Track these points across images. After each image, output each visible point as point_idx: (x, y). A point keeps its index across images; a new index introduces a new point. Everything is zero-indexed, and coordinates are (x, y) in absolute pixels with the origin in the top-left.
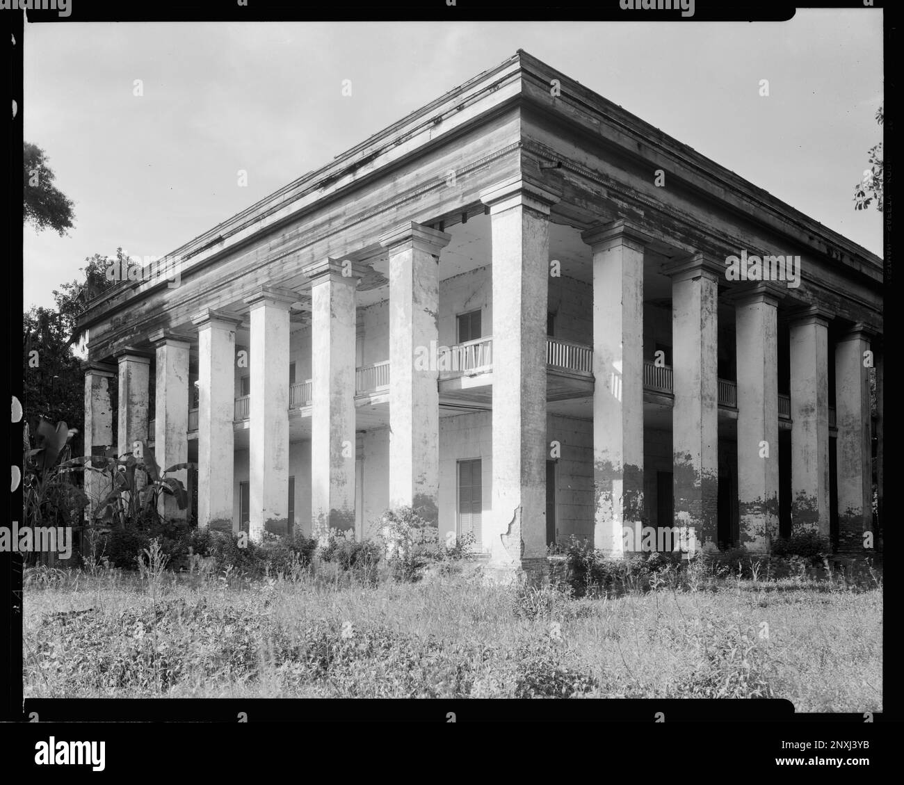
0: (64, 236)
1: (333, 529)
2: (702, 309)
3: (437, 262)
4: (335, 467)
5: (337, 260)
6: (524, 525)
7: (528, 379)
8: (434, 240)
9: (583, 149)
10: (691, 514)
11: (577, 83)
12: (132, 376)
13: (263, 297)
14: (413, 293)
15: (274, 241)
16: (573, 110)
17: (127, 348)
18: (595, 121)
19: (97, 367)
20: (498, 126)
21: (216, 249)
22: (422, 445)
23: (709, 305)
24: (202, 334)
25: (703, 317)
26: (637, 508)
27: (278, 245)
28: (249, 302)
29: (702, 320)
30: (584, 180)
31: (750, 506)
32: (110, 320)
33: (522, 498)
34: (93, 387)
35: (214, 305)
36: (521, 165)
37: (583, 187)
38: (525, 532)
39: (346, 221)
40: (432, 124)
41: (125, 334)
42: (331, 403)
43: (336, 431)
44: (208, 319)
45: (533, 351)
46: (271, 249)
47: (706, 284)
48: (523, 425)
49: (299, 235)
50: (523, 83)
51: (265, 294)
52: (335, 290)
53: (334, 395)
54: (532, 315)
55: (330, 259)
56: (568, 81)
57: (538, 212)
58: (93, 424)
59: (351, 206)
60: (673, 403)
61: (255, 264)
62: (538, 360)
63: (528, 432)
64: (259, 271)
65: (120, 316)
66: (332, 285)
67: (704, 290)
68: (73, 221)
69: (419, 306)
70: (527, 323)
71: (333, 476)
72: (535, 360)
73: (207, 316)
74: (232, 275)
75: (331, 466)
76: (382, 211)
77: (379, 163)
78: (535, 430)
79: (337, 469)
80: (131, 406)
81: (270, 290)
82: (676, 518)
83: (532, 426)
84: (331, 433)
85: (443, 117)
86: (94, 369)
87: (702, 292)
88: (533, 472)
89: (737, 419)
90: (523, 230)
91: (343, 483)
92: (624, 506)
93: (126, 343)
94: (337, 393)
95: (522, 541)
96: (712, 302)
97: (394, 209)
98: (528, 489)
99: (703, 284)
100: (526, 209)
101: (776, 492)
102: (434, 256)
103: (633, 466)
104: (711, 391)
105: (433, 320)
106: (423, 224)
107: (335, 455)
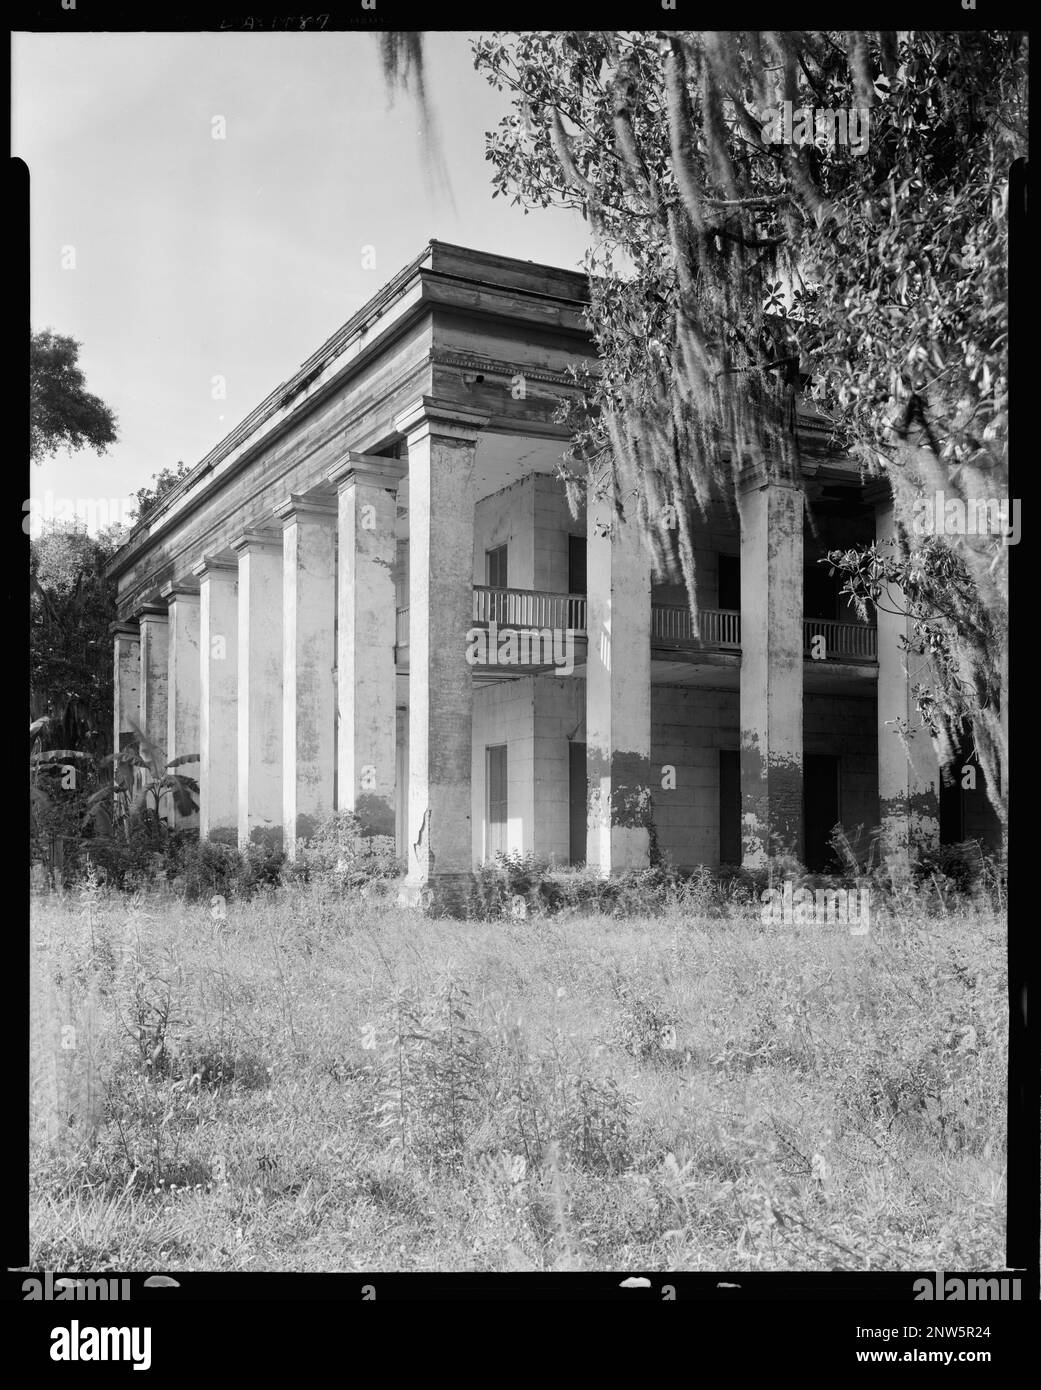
0: (104, 455)
1: (301, 839)
2: (770, 530)
3: (395, 498)
4: (304, 760)
5: (303, 496)
6: (436, 832)
7: (441, 650)
8: (386, 470)
9: (541, 345)
10: (758, 816)
11: (530, 264)
12: (153, 641)
13: (246, 542)
14: (356, 540)
15: (257, 470)
16: (511, 304)
17: (145, 605)
18: (551, 310)
19: (124, 629)
20: (418, 334)
21: (208, 480)
22: (370, 732)
23: (785, 524)
24: (202, 586)
25: (773, 541)
26: (638, 809)
27: (260, 475)
28: (237, 548)
29: (770, 546)
30: (542, 385)
31: (891, 804)
32: (133, 569)
33: (430, 799)
34: (121, 656)
35: (210, 552)
36: (434, 384)
37: (543, 394)
38: (435, 842)
39: (308, 447)
40: (360, 332)
41: (145, 587)
42: (298, 678)
43: (305, 714)
44: (206, 569)
45: (449, 614)
46: (255, 480)
47: (778, 495)
48: (432, 708)
49: (276, 463)
50: (424, 285)
51: (248, 538)
52: (303, 534)
53: (302, 669)
54: (447, 569)
55: (293, 496)
56: (513, 264)
57: (457, 439)
58: (120, 704)
59: (312, 428)
60: (740, 662)
61: (241, 499)
62: (458, 625)
63: (440, 717)
64: (246, 507)
65: (142, 563)
66: (299, 528)
67: (774, 503)
68: (117, 434)
69: (366, 557)
70: (440, 580)
71: (301, 772)
72: (454, 625)
73: (204, 566)
74: (224, 512)
75: (298, 759)
76: (335, 436)
77: (326, 377)
78: (453, 713)
79: (307, 764)
80: (151, 681)
81: (254, 533)
82: (743, 822)
83: (448, 708)
84: (298, 718)
85: (368, 325)
86: (122, 632)
87: (769, 506)
88: (449, 766)
89: (877, 678)
90: (431, 465)
91: (316, 779)
92: (613, 807)
93: (146, 599)
94: (306, 665)
95: (430, 852)
96: (792, 519)
97: (343, 434)
98: (441, 787)
99: (773, 496)
100: (436, 438)
101: (932, 783)
102: (388, 490)
103: (630, 754)
104: (790, 643)
105: (388, 571)
106: (365, 453)
107: (304, 745)
